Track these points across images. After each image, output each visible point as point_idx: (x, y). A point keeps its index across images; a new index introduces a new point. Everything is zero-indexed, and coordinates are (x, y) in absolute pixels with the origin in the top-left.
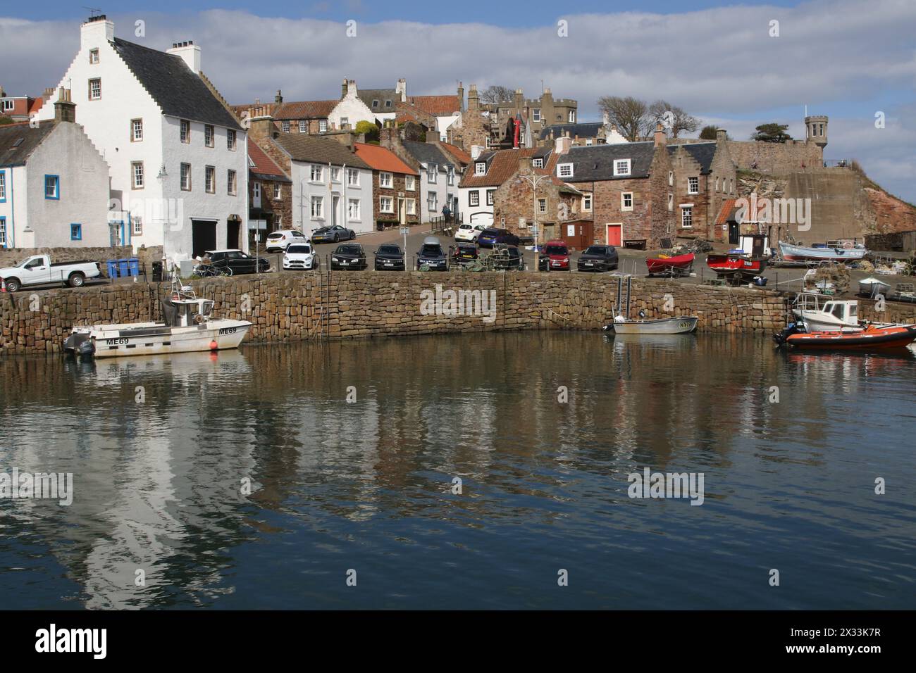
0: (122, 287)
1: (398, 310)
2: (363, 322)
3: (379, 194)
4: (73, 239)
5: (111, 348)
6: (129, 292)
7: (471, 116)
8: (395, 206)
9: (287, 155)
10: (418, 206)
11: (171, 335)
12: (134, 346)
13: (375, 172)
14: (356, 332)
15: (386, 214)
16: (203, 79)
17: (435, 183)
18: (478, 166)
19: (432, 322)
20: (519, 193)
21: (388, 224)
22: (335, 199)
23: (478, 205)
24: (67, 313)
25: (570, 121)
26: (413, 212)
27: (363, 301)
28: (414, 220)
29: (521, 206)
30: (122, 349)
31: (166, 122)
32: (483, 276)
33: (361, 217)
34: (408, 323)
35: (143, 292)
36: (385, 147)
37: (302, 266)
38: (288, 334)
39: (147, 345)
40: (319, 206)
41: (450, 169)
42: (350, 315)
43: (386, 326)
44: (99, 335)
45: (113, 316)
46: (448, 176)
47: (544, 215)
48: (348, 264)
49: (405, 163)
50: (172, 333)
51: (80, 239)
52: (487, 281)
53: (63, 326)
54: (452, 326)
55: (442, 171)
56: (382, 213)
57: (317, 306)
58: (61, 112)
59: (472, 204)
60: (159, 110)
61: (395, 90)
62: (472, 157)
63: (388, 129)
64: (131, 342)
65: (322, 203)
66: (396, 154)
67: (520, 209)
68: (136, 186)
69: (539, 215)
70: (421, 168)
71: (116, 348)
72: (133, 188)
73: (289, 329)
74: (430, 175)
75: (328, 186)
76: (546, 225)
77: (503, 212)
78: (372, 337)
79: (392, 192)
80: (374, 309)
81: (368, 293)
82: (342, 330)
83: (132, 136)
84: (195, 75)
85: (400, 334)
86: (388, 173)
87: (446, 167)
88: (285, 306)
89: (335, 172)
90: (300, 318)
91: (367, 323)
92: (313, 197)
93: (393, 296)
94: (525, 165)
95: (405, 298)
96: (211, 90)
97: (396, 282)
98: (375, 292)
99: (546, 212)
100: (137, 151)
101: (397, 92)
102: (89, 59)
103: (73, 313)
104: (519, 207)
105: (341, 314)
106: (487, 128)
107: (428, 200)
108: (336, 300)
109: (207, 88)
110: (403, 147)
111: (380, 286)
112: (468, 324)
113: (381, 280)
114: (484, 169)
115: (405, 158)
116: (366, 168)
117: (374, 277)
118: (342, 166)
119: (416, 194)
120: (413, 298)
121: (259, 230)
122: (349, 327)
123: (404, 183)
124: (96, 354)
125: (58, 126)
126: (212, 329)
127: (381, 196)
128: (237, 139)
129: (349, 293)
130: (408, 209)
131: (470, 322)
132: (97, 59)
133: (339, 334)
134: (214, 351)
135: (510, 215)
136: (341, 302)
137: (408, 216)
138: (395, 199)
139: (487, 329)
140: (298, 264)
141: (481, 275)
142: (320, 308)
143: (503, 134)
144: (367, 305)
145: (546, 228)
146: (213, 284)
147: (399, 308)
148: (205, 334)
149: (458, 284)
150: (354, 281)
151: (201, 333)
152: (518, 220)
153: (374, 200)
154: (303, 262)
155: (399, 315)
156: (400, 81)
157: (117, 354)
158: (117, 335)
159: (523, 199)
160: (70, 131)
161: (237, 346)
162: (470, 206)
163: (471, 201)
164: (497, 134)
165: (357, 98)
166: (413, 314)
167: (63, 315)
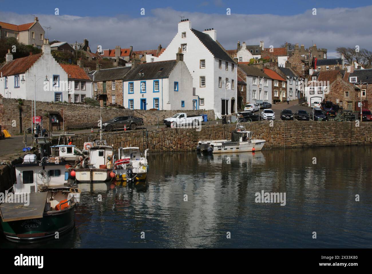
0: (214, 126)
1: (312, 136)
2: (299, 141)
3: (274, 89)
4: (182, 107)
5: (219, 150)
6: (216, 128)
7: (296, 56)
8: (279, 94)
9: (244, 73)
10: (286, 94)
11: (239, 145)
12: (226, 149)
13: (273, 80)
14: (297, 145)
15: (276, 97)
16: (218, 44)
17: (292, 85)
18: (313, 78)
19: (324, 142)
20: (336, 89)
21: (277, 101)
22: (260, 91)
24: (195, 136)
25: (324, 58)
26: (284, 96)
27: (299, 133)
28: (285, 100)
29: (337, 94)
30: (223, 150)
31: (215, 61)
32: (343, 123)
33: (268, 99)
34: (316, 142)
35: (221, 128)
36: (271, 70)
37: (272, 118)
38: (272, 145)
39: (231, 149)
40: (255, 93)
41: (297, 79)
42: (295, 138)
43: (308, 143)
44: (215, 145)
45: (210, 137)
46: (296, 81)
47: (348, 98)
48: (289, 118)
49: (281, 76)
50: (240, 144)
51: (184, 107)
52: (344, 125)
53: (193, 141)
54: (332, 144)
55: (294, 80)
56: (275, 97)
57: (283, 134)
58: (179, 57)
60: (213, 56)
61: (259, 45)
62: (310, 74)
63: (273, 62)
64: (226, 147)
65: (256, 93)
66: (276, 73)
67: (337, 95)
68: (201, 86)
69: (346, 98)
70: (288, 78)
71: (221, 149)
72: (200, 87)
73: (272, 143)
74: (290, 81)
75: (258, 86)
76: (348, 102)
77: (329, 97)
78: (303, 147)
79: (278, 88)
80: (303, 136)
81: (301, 129)
82: (292, 144)
83: (200, 66)
84: (215, 42)
85: (313, 146)
86: (277, 81)
87: (295, 78)
88: (271, 134)
89: (260, 80)
90: (277, 139)
91: (301, 141)
92: (253, 90)
93: (310, 131)
94: (339, 78)
95: (314, 132)
96: (222, 48)
97: (311, 125)
98: (304, 129)
99: (349, 97)
100: (203, 72)
101: (260, 46)
102: (181, 36)
103: (197, 136)
104: (336, 95)
105: (291, 138)
106: (303, 61)
107: (289, 92)
108: (290, 132)
109: (220, 47)
110: (279, 70)
111: (306, 127)
112: (338, 143)
113: (306, 124)
114: (316, 79)
116: (270, 79)
117: (303, 123)
118: (262, 78)
119: (285, 89)
120: (317, 132)
121: (260, 104)
122: (294, 143)
123: (282, 85)
124: (213, 152)
125: (178, 62)
126: (253, 143)
127: (274, 90)
128: (234, 67)
129: (294, 129)
130: (283, 96)
131: (338, 142)
132: (185, 36)
133: (291, 146)
134: (253, 151)
135: (332, 98)
136: (291, 133)
137: (283, 98)
139: (345, 145)
140: (270, 118)
141: (342, 123)
142: (284, 135)
143: (310, 64)
144: (301, 134)
145: (348, 103)
146: (246, 125)
147: (313, 136)
148: (251, 145)
149: (334, 126)
150: (296, 125)
151: (249, 144)
152: (336, 100)
153: (272, 91)
154: (272, 117)
155: (312, 139)
156: (261, 42)
157: (221, 152)
158: (221, 144)
159: (338, 92)
160: (182, 64)
161: (260, 150)
162: (310, 94)
164: (308, 64)
165: (246, 49)
166: (317, 138)
167: (194, 137)
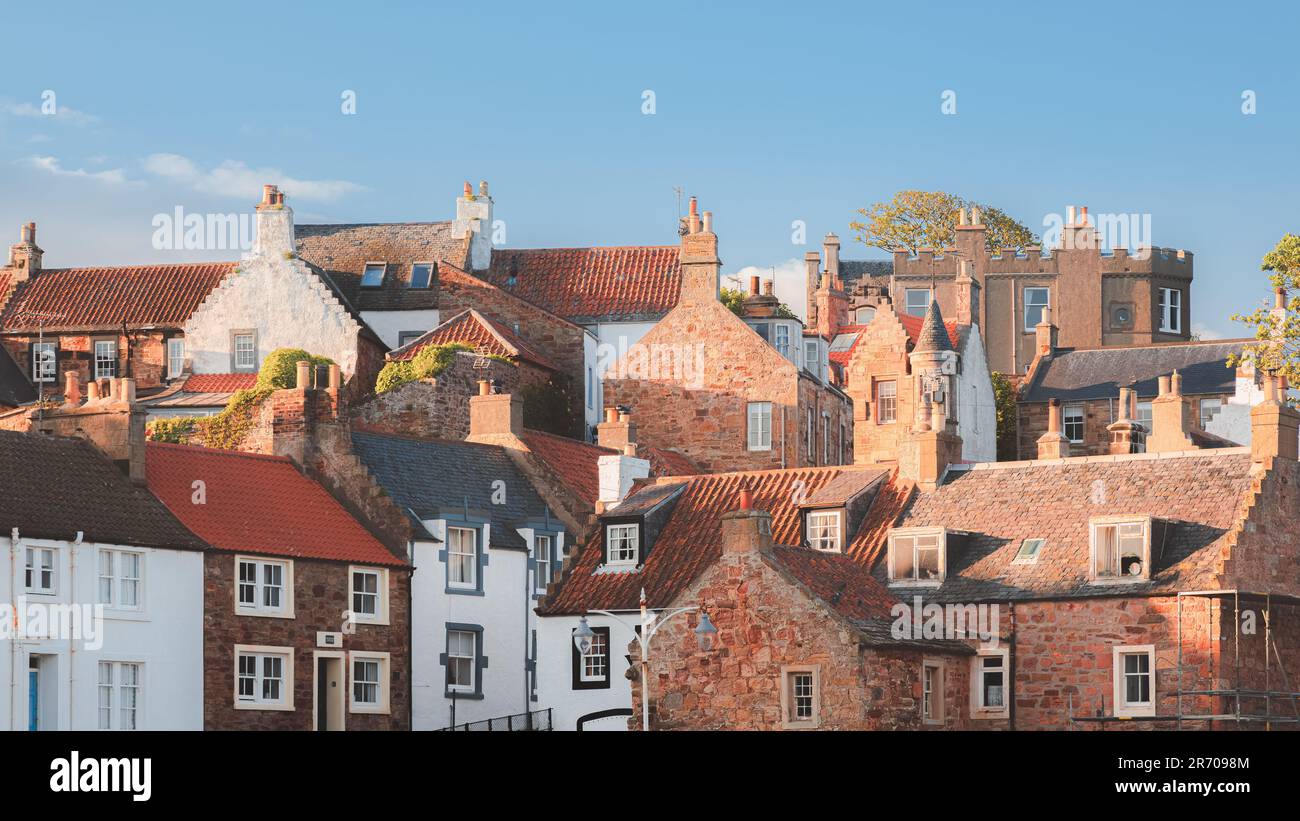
3: (230, 641)
8: (302, 685)
10: (401, 681)
13: (218, 558)
17: (477, 593)
18: (613, 535)
20: (720, 646)
22: (39, 663)
23: (606, 685)
25: (1168, 329)
26: (379, 703)
41: (545, 539)
56: (243, 712)
59: (584, 678)
66: (329, 486)
67: (727, 707)
77: (666, 717)
79: (287, 631)
86: (273, 562)
94: (743, 543)
99: (816, 721)
104: (719, 699)
107: (447, 659)
110: (353, 457)
114: (635, 547)
115: (360, 503)
116: (176, 546)
119: (394, 639)
123: (341, 598)
127: (239, 649)
130: (358, 694)
137: (362, 720)
138: (303, 660)
153: (209, 664)
159: (736, 670)
162: (578, 684)
163: (583, 666)
165: (289, 257)
